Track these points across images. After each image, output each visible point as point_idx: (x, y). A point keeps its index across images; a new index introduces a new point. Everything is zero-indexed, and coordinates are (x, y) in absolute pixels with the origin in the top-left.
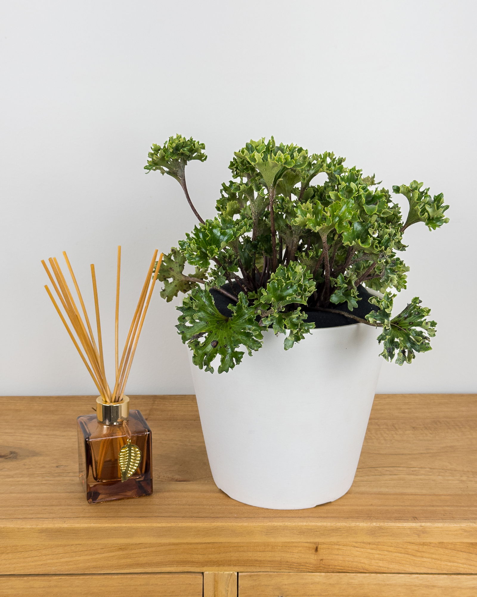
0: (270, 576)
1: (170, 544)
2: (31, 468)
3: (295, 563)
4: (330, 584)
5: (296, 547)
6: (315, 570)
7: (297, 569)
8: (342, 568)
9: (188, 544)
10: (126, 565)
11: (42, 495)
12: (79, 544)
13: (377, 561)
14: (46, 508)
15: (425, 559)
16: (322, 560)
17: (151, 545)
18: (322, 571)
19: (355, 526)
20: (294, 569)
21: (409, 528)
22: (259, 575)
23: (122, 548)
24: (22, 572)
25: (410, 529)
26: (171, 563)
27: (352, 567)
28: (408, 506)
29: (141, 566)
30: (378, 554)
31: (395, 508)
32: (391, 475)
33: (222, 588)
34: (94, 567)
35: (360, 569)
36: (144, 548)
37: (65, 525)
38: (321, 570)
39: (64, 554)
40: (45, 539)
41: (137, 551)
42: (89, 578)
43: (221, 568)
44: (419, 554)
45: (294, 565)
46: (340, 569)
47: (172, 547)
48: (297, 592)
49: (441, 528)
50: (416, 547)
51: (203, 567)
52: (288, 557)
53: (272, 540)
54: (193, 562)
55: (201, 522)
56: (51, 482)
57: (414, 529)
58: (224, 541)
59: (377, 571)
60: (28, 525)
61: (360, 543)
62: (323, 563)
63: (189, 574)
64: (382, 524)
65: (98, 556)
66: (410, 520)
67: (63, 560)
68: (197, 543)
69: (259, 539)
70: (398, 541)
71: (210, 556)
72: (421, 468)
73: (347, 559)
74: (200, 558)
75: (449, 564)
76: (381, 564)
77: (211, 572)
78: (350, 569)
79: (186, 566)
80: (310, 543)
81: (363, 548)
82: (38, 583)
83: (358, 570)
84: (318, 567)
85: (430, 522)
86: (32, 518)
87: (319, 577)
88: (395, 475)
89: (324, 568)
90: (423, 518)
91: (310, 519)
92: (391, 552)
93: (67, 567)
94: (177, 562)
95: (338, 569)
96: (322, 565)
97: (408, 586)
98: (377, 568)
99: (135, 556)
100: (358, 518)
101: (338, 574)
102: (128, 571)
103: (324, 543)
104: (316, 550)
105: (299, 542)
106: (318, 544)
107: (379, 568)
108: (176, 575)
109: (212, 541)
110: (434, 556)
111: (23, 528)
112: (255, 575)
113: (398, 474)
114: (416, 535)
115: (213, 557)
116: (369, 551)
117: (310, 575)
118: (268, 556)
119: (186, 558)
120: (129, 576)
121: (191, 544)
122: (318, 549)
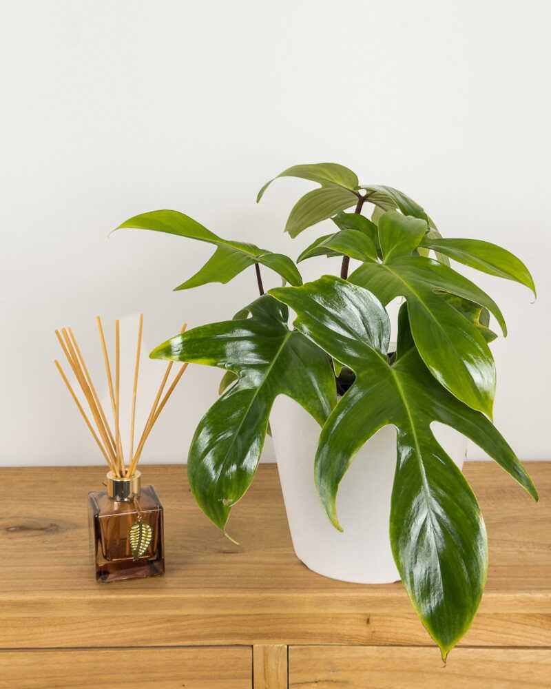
0: (321, 649)
1: (219, 616)
3: (347, 636)
4: (383, 658)
5: (347, 618)
6: (367, 643)
9: (237, 615)
12: (126, 616)
15: (479, 631)
16: (374, 632)
17: (199, 617)
18: (375, 644)
20: (346, 642)
22: (310, 649)
23: (169, 620)
26: (219, 636)
29: (189, 639)
33: (272, 663)
34: (141, 640)
36: (193, 620)
37: (113, 597)
39: (111, 626)
40: (92, 610)
42: (136, 652)
43: (271, 640)
45: (345, 638)
46: (394, 642)
47: (221, 619)
48: (349, 666)
49: (496, 598)
51: (252, 640)
52: (339, 629)
53: (322, 611)
54: (242, 634)
55: (250, 593)
58: (274, 613)
59: (431, 644)
60: (75, 596)
61: (413, 614)
62: (376, 636)
63: (239, 647)
65: (145, 628)
67: (110, 632)
68: (246, 615)
69: (310, 610)
71: (260, 628)
73: (400, 631)
74: (250, 630)
75: (505, 636)
77: (260, 645)
78: (404, 642)
79: (235, 639)
80: (362, 614)
81: (416, 620)
83: (411, 643)
84: (371, 640)
86: (79, 589)
87: (371, 651)
89: (376, 640)
94: (227, 634)
95: (391, 642)
96: (374, 638)
101: (391, 648)
102: (176, 644)
103: (375, 615)
104: (368, 621)
105: (350, 613)
106: (370, 616)
108: (225, 649)
109: (261, 612)
110: (489, 628)
112: (305, 648)
117: (363, 649)
118: (318, 628)
119: (235, 631)
120: (177, 650)
121: (240, 615)
122: (370, 621)
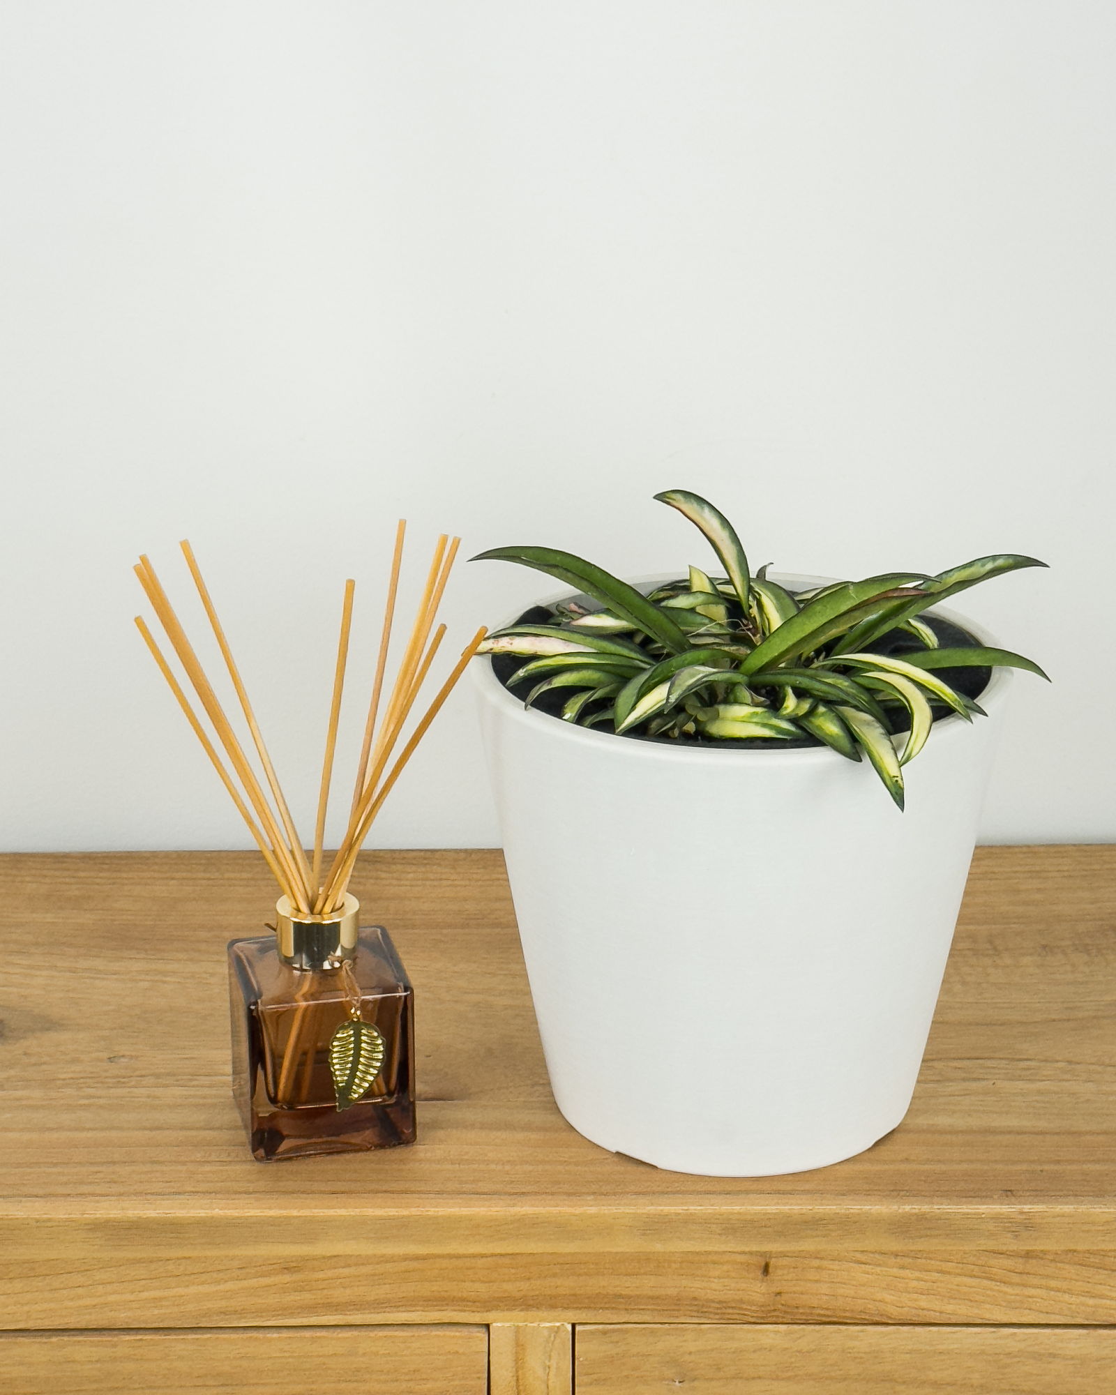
0: (653, 1332)
1: (406, 1258)
2: (45, 1063)
3: (713, 1301)
4: (799, 1352)
5: (714, 1263)
6: (763, 1318)
7: (717, 1317)
8: (829, 1313)
9: (450, 1256)
10: (298, 1308)
11: (84, 1135)
12: (185, 1258)
13: (915, 1296)
14: (100, 1169)
15: (1032, 1292)
16: (779, 1294)
17: (361, 1261)
18: (780, 1320)
19: (859, 1214)
20: (711, 1316)
21: (992, 1218)
22: (627, 1331)
23: (289, 1267)
24: (47, 1324)
25: (996, 1218)
26: (409, 1303)
27: (852, 1311)
28: (996, 1162)
29: (336, 1310)
30: (918, 1279)
31: (965, 1166)
32: (964, 1080)
33: (534, 1362)
34: (221, 1313)
35: (872, 1315)
36: (344, 1267)
37: (152, 1214)
38: (777, 1317)
39: (147, 1281)
40: (101, 1246)
41: (330, 1273)
42: (208, 1339)
43: (533, 1313)
44: (1016, 1278)
45: (710, 1307)
46: (824, 1316)
47: (414, 1265)
48: (719, 1369)
49: (1071, 1216)
50: (1009, 1263)
51: (487, 1311)
52: (696, 1287)
53: (658, 1247)
54: (463, 1300)
55: (483, 1206)
56: (102, 1101)
57: (1005, 1220)
58: (540, 1251)
59: (916, 1319)
60: (60, 1211)
61: (873, 1253)
62: (783, 1302)
63: (454, 1328)
64: (925, 1208)
65: (230, 1286)
66: (995, 1197)
67: (145, 1295)
68: (474, 1256)
69: (627, 1245)
70: (966, 1248)
71: (506, 1286)
72: (1046, 1061)
73: (841, 1291)
74: (482, 1290)
75: (1091, 1302)
76: (924, 1302)
77: (507, 1324)
78: (848, 1314)
79: (447, 1310)
80: (751, 1253)
81: (879, 1265)
82: (84, 1351)
83: (867, 1317)
84: (770, 1311)
85: (1043, 1203)
86: (69, 1195)
87: (772, 1335)
88: (975, 1080)
89: (785, 1312)
90: (1028, 1194)
91: (751, 1196)
92: (949, 1273)
93: (156, 1312)
94: (427, 1300)
95: (819, 1315)
96: (780, 1306)
97: (990, 1355)
98: (914, 1311)
99: (321, 1287)
100: (869, 1195)
101: (817, 1327)
102: (305, 1322)
103: (784, 1255)
104: (766, 1270)
105: (724, 1252)
106: (770, 1257)
107: (921, 1312)
108: (423, 1332)
109: (510, 1250)
110: (1053, 1283)
111: (49, 1220)
112: (614, 1331)
113: (984, 1079)
114: (1009, 1235)
115: (510, 1288)
116: (895, 1271)
117: (749, 1331)
118: (647, 1285)
119: (446, 1291)
120: (308, 1334)
121: (458, 1257)
122: (770, 1270)
